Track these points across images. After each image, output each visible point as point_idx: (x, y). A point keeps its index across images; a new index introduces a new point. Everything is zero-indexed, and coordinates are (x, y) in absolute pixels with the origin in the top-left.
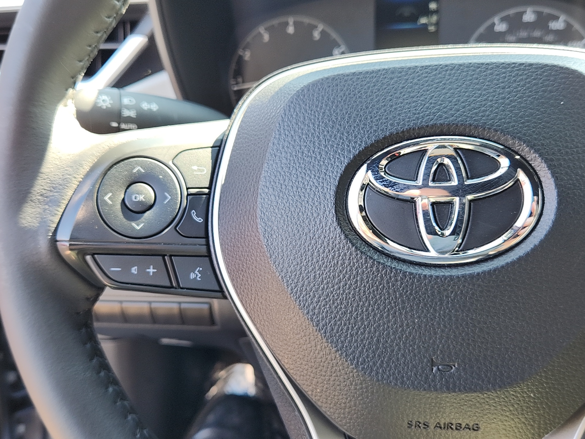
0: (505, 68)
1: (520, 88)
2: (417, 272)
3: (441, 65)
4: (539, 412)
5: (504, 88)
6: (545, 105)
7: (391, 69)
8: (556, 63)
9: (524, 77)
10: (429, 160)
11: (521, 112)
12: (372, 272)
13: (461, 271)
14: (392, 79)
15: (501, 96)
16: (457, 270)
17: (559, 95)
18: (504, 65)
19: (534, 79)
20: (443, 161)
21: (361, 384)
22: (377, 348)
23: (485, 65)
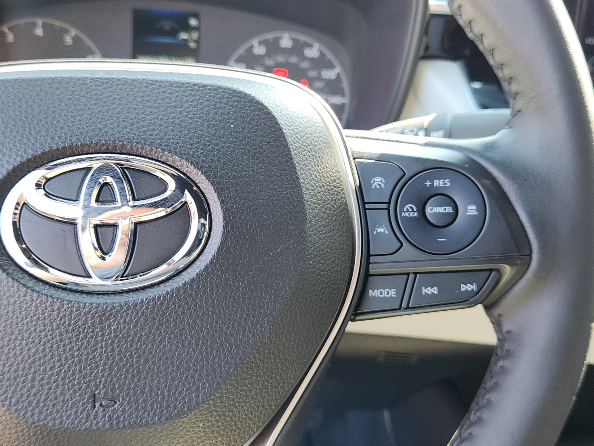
0: (179, 87)
1: (191, 109)
2: (76, 300)
3: (113, 79)
4: (210, 442)
5: (175, 107)
6: (216, 127)
7: (58, 79)
8: (229, 85)
9: (197, 97)
10: (92, 179)
11: (191, 132)
12: (26, 301)
13: (125, 298)
14: (57, 89)
15: (172, 115)
16: (121, 297)
17: (231, 118)
18: (178, 84)
19: (207, 101)
20: (106, 181)
21: (16, 427)
22: (33, 387)
23: (159, 82)
